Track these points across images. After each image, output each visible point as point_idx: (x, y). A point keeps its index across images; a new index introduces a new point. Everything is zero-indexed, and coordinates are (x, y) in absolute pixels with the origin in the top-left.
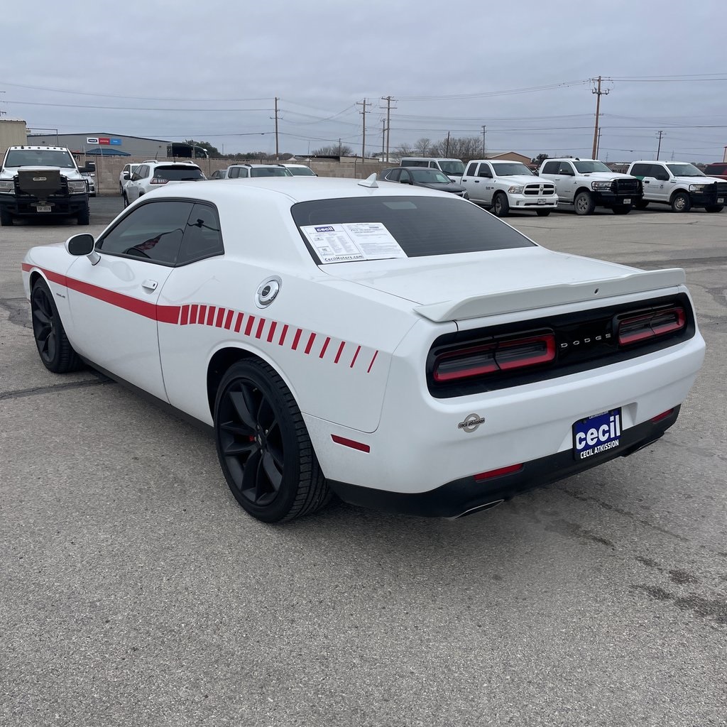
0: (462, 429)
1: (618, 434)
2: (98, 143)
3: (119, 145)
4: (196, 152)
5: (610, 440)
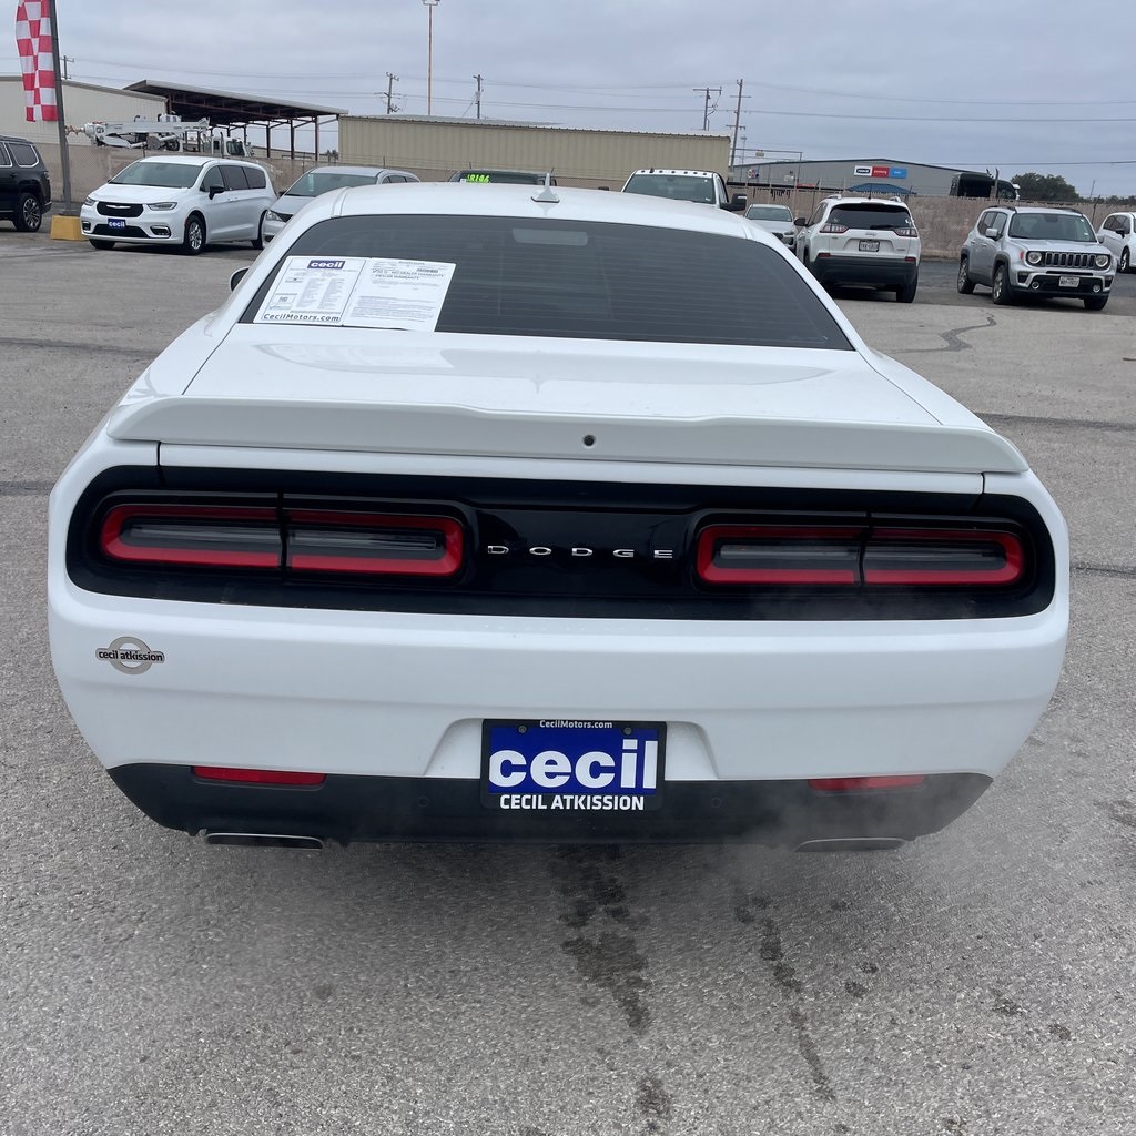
0: (107, 663)
1: (650, 782)
2: (870, 174)
3: (903, 177)
4: (999, 190)
5: (615, 789)
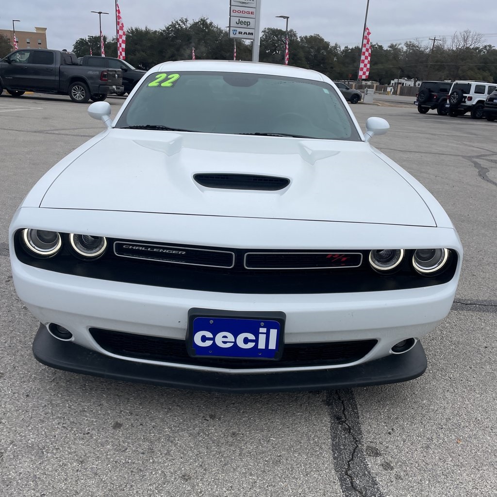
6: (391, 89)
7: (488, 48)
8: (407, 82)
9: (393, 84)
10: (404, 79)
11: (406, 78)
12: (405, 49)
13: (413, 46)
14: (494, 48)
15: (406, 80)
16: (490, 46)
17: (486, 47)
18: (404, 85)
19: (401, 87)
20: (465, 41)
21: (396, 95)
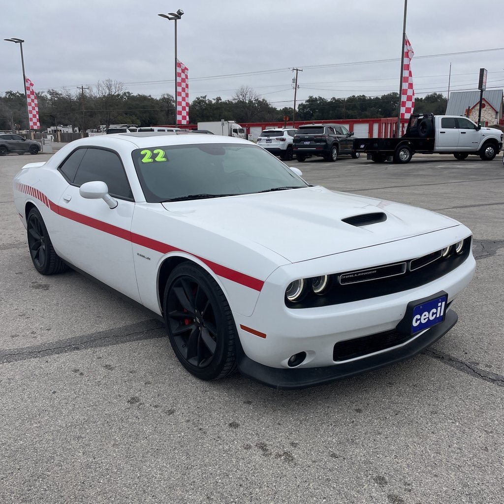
6: (51, 137)
7: (127, 95)
8: (64, 129)
9: (50, 131)
10: (60, 126)
11: (62, 125)
12: (49, 97)
13: (57, 94)
14: (132, 95)
15: (63, 127)
16: (128, 93)
17: (125, 93)
18: (62, 132)
19: (61, 134)
20: (109, 88)
21: (58, 142)
